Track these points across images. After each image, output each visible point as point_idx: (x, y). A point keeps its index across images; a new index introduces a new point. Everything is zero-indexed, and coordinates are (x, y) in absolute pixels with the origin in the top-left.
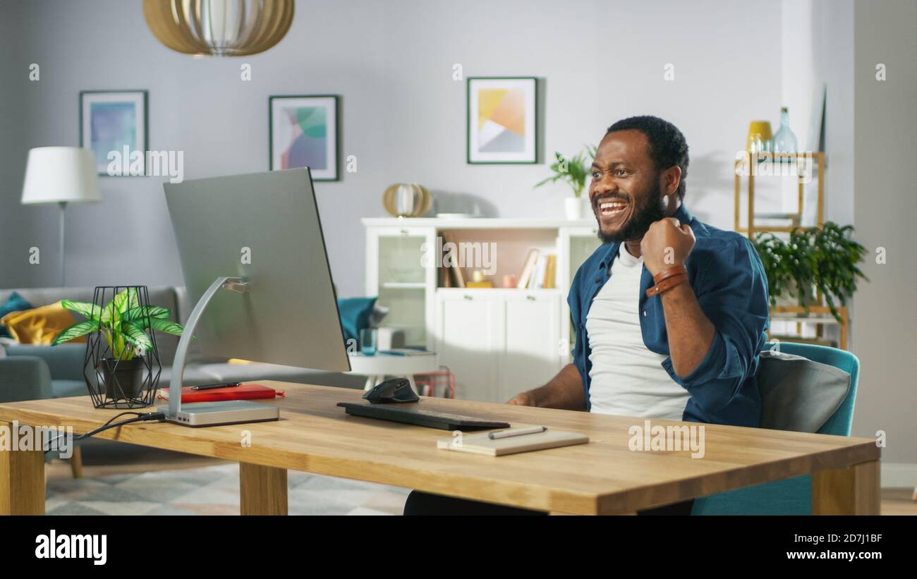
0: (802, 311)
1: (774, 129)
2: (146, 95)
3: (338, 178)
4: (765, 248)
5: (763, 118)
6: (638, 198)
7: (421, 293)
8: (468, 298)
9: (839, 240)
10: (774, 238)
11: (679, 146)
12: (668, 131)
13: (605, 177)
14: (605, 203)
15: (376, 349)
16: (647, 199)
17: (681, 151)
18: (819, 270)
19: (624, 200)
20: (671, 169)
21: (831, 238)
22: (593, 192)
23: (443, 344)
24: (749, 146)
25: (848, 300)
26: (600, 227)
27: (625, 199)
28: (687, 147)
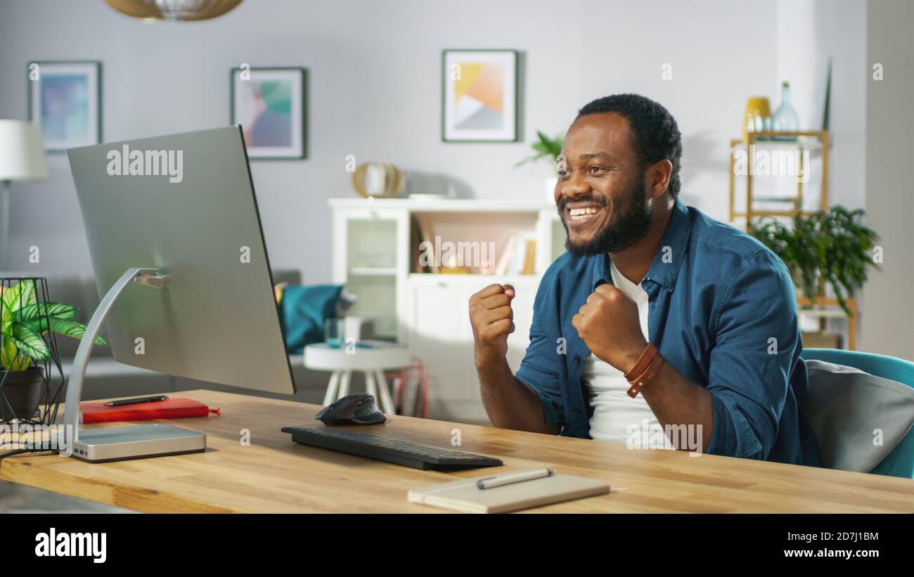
0: (807, 302)
1: (774, 106)
2: (100, 67)
3: (305, 156)
4: (767, 234)
5: (761, 93)
6: (618, 202)
7: (391, 280)
8: (443, 285)
9: (848, 225)
10: (775, 223)
11: (669, 135)
12: (655, 114)
13: (575, 175)
14: (576, 208)
15: (343, 340)
16: (628, 203)
17: (671, 140)
18: (827, 257)
19: (599, 204)
20: (658, 163)
21: (839, 222)
22: (559, 194)
23: (416, 336)
24: (746, 123)
25: (857, 292)
26: (568, 237)
27: (601, 203)
28: (680, 134)
